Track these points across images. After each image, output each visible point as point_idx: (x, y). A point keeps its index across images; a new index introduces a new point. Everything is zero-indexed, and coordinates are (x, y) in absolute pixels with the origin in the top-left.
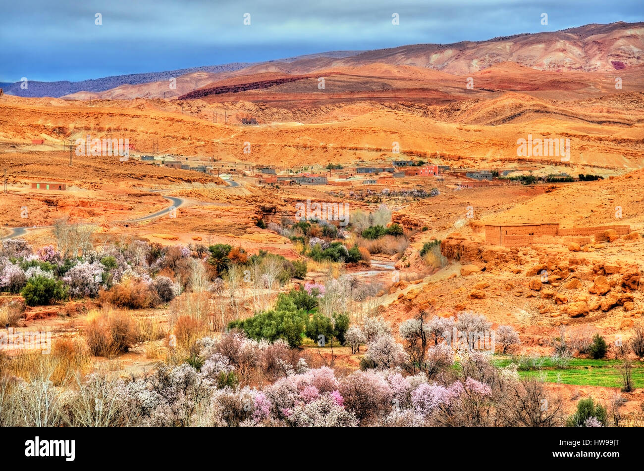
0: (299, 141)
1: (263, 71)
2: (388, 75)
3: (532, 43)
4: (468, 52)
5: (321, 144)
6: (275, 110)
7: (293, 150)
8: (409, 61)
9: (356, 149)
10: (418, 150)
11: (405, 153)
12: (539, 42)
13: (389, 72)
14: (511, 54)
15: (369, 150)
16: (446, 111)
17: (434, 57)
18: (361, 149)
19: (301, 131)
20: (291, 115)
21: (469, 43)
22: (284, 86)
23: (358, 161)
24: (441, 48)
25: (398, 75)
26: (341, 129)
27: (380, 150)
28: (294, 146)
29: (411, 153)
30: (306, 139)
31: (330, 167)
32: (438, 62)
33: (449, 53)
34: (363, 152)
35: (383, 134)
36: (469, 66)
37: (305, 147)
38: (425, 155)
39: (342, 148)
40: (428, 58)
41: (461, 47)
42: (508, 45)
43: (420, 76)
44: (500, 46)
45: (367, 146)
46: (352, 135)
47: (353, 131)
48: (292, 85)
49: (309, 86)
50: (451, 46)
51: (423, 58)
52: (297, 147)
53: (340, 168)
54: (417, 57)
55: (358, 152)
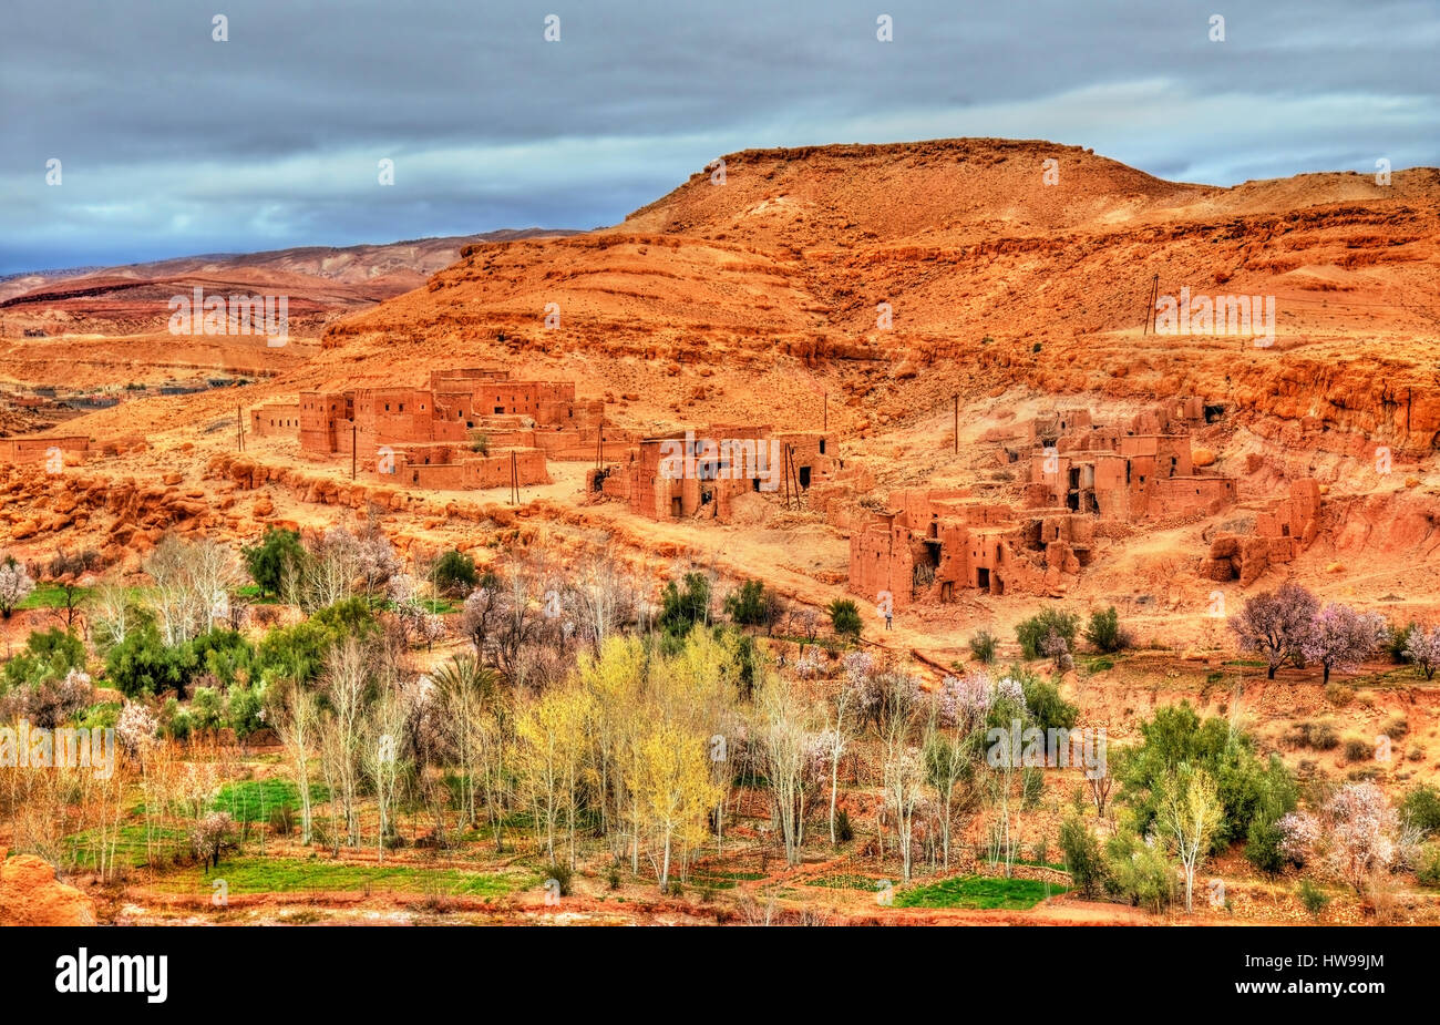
0: (97, 356)
1: (117, 275)
2: (260, 282)
3: (439, 249)
4: (367, 258)
5: (124, 360)
6: (94, 321)
7: (89, 367)
8: (297, 266)
9: (167, 366)
10: (243, 367)
11: (226, 371)
12: (447, 248)
13: (262, 278)
14: (416, 261)
15: (182, 367)
16: (308, 323)
17: (327, 262)
18: (173, 366)
19: (100, 344)
20: (115, 326)
21: (368, 246)
22: (123, 293)
23: (168, 380)
24: (335, 252)
25: (273, 281)
26: (150, 343)
27: (197, 367)
28: (90, 363)
29: (234, 371)
30: (106, 354)
31: (131, 387)
32: (332, 268)
33: (345, 257)
34: (175, 370)
35: (200, 348)
36: (368, 273)
37: (104, 364)
38: (252, 374)
39: (149, 365)
40: (320, 264)
41: (359, 251)
42: (412, 250)
43: (299, 283)
44: (403, 251)
45: (181, 362)
46: (162, 349)
47: (165, 344)
48: (133, 292)
49: (154, 293)
50: (347, 250)
51: (314, 263)
52: (93, 363)
53: (143, 387)
54: (307, 261)
55: (169, 370)
